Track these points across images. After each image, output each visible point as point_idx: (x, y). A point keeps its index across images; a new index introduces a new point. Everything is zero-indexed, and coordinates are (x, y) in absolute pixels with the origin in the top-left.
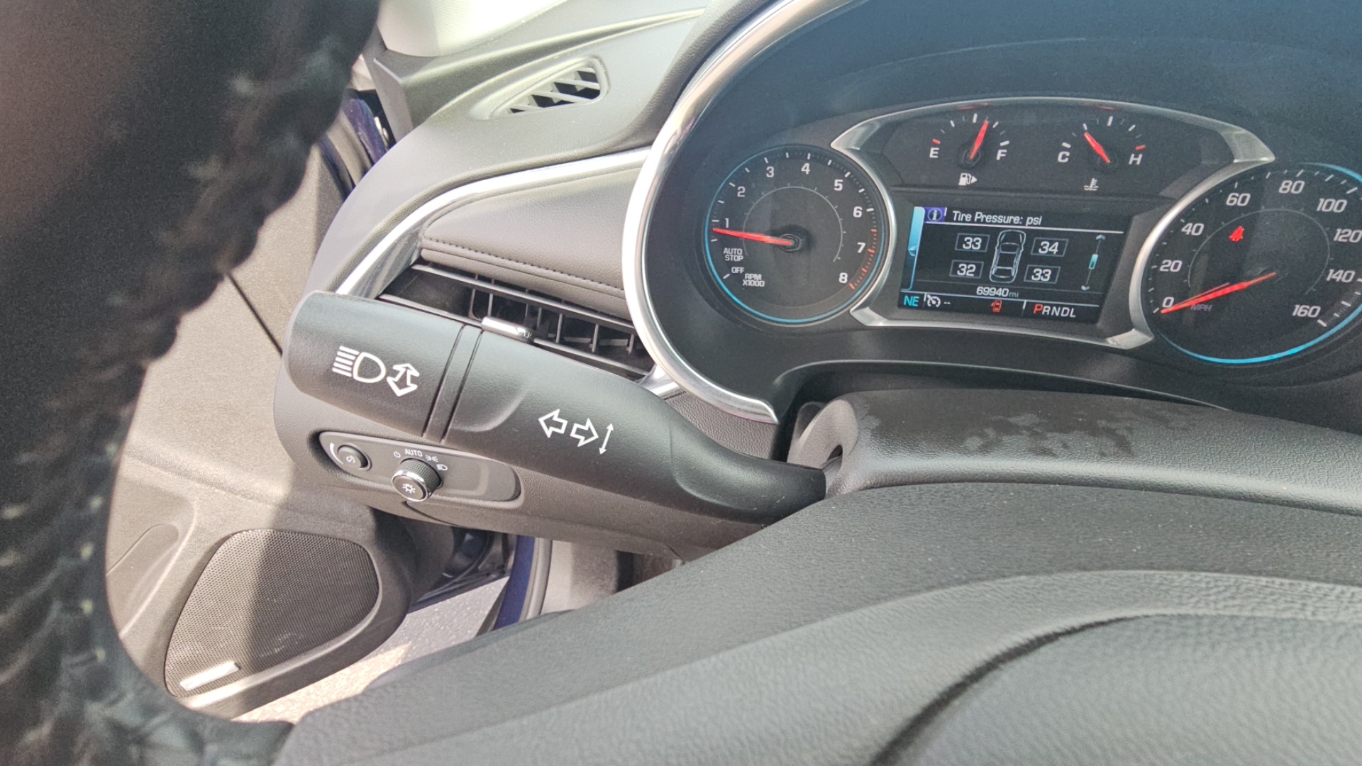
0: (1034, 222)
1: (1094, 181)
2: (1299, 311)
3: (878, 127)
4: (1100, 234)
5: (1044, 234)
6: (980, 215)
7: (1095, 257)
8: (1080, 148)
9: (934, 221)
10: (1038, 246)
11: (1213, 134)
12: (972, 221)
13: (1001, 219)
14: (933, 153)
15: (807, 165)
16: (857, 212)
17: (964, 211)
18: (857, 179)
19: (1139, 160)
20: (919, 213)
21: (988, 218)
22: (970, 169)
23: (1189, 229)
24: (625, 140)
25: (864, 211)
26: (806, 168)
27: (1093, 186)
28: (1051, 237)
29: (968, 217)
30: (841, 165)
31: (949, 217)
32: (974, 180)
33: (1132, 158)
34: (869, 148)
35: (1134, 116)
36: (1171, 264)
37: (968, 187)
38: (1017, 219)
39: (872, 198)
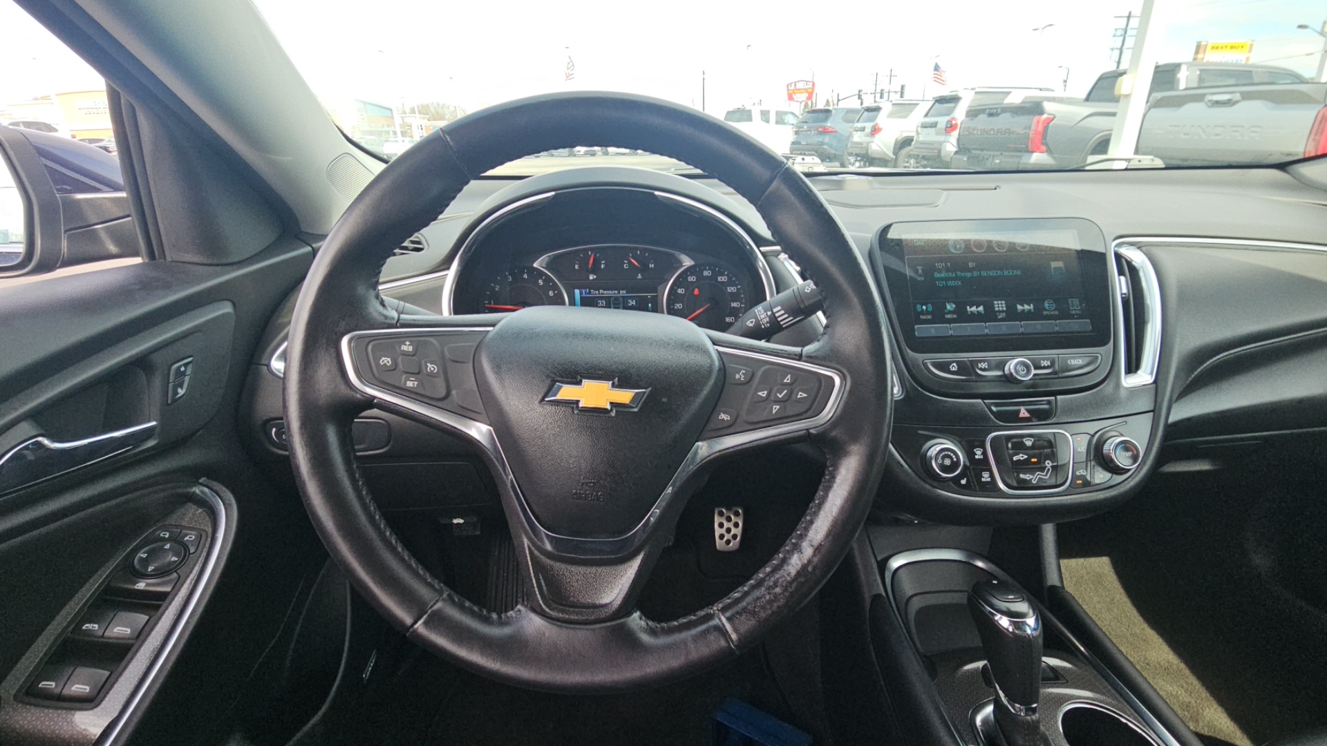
0: (623, 293)
1: (640, 275)
2: (728, 319)
3: (552, 257)
4: (649, 295)
5: (630, 297)
6: (601, 291)
7: (650, 305)
8: (630, 263)
9: (584, 295)
10: (628, 303)
11: (673, 255)
12: (599, 294)
13: (610, 292)
14: (577, 267)
15: (526, 275)
16: (551, 293)
17: (595, 290)
18: (548, 279)
19: (653, 266)
20: (577, 292)
21: (605, 292)
22: (593, 272)
23: (680, 291)
24: (439, 266)
25: (554, 293)
26: (525, 276)
27: (640, 276)
28: (632, 298)
29: (597, 292)
30: (540, 274)
31: (590, 293)
32: (595, 277)
33: (650, 266)
34: (551, 265)
35: (646, 250)
36: (678, 305)
37: (594, 280)
38: (616, 292)
39: (555, 287)
